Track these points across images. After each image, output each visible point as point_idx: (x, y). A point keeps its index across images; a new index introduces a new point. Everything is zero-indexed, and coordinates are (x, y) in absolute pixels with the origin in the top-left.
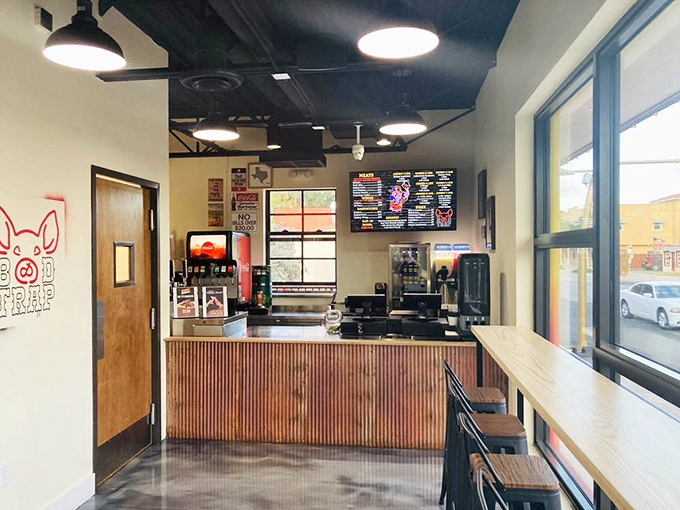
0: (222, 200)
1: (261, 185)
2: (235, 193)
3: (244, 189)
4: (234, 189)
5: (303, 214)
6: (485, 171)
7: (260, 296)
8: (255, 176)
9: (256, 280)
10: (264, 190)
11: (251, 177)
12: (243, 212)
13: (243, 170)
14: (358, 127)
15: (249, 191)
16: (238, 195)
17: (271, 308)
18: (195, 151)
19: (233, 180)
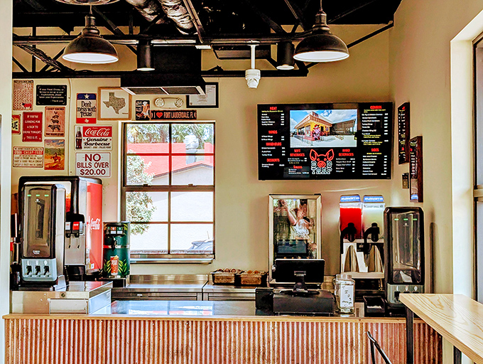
0: (62, 135)
1: (116, 116)
2: (82, 126)
3: (93, 121)
4: (79, 121)
5: (170, 154)
6: (409, 104)
7: (114, 263)
8: (108, 104)
9: (109, 240)
10: (120, 122)
11: (103, 106)
12: (91, 150)
13: (93, 97)
14: (253, 47)
15: (99, 123)
16: (85, 129)
17: (128, 279)
18: (30, 70)
19: (78, 109)
